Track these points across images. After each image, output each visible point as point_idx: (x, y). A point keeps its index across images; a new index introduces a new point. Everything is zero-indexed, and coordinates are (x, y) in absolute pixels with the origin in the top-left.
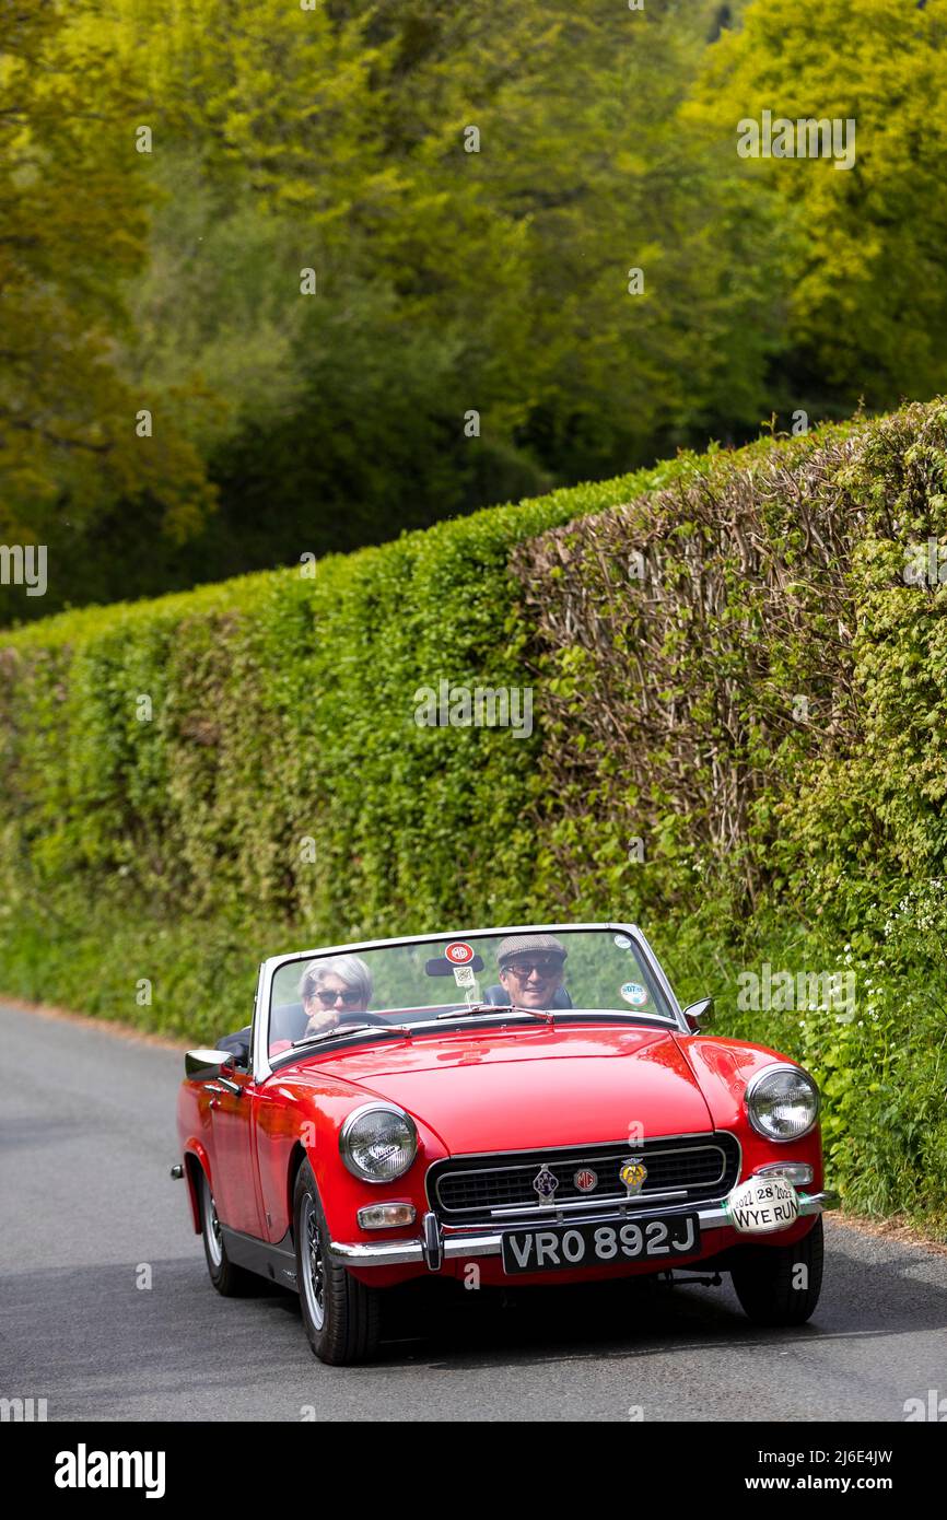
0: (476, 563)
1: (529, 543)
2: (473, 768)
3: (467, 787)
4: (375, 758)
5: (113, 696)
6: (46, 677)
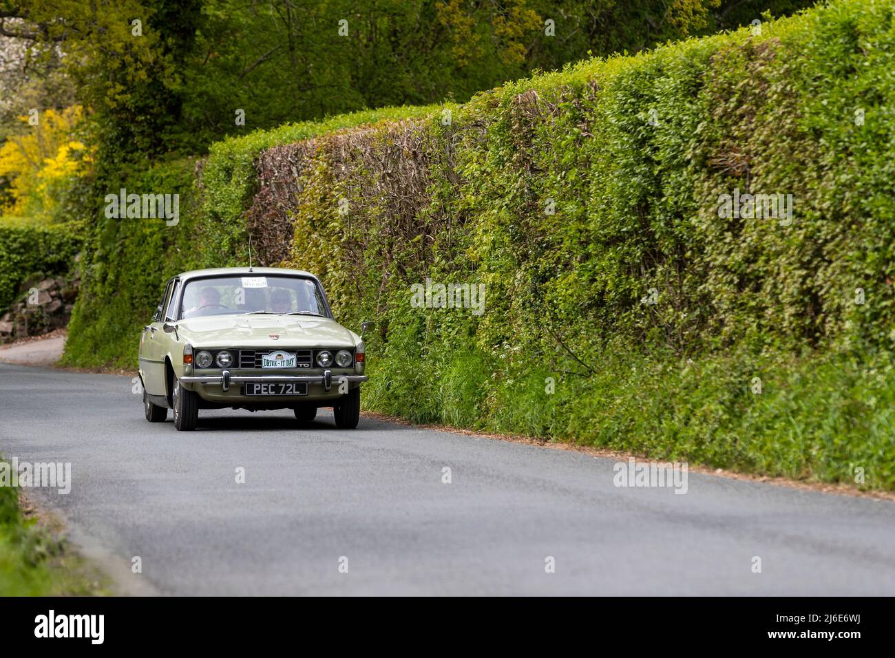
5: (641, 128)
6: (568, 114)
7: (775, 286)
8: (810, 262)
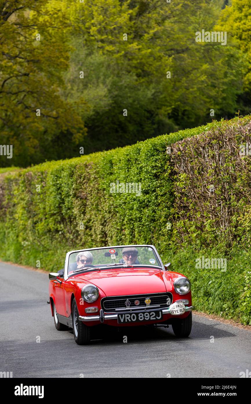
0: (157, 150)
1: (172, 145)
2: (156, 206)
3: (154, 211)
4: (129, 203)
5: (58, 185)
6: (40, 180)
7: (95, 229)
8: (104, 223)
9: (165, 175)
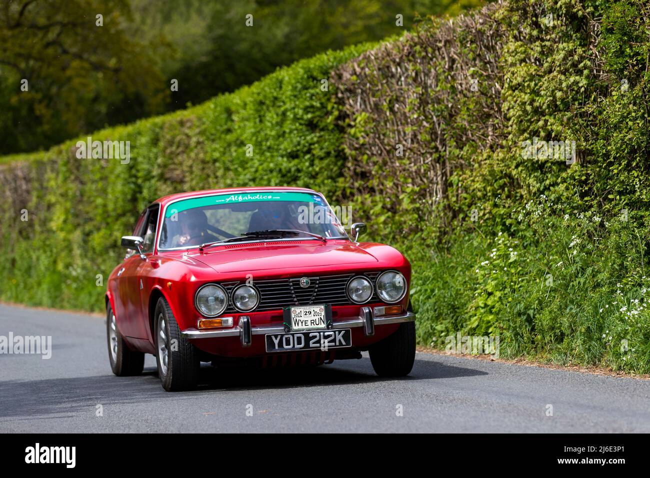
0: (313, 78)
1: (340, 67)
2: (311, 178)
9: (329, 121)
